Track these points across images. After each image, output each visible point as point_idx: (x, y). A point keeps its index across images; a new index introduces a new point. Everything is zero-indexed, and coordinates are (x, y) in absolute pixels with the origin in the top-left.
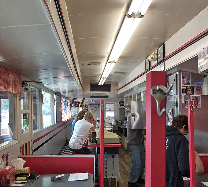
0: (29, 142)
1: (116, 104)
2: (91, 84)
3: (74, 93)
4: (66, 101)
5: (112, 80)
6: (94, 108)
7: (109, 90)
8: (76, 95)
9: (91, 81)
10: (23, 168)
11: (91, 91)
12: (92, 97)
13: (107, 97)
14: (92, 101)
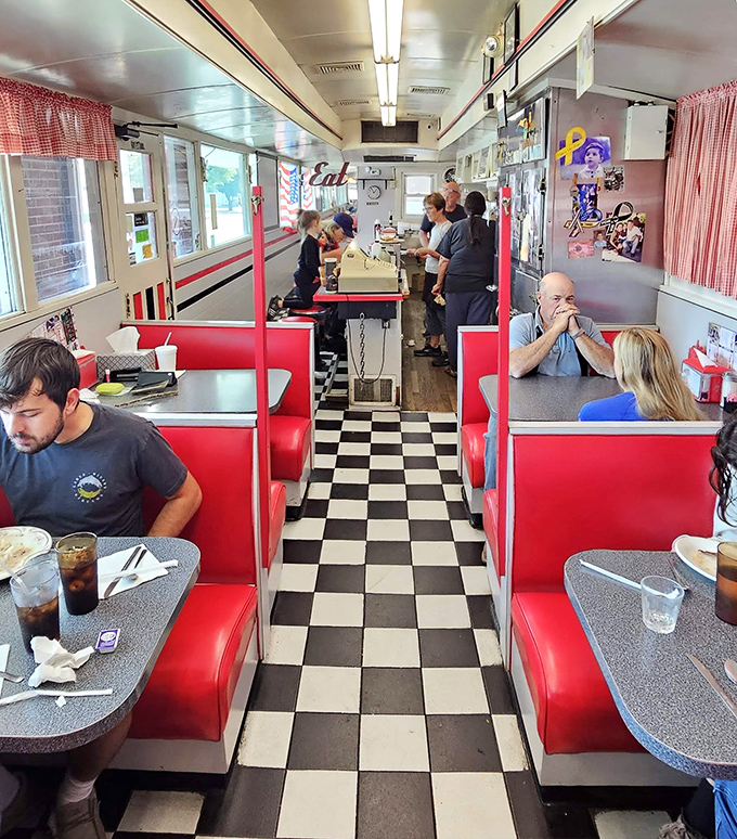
0: (160, 286)
1: (435, 177)
2: (362, 122)
3: (320, 147)
4: (298, 171)
5: (421, 111)
6: (374, 189)
7: (414, 140)
8: (325, 154)
9: (362, 115)
10: (136, 352)
11: (363, 142)
12: (368, 159)
13: (410, 159)
14: (367, 170)
